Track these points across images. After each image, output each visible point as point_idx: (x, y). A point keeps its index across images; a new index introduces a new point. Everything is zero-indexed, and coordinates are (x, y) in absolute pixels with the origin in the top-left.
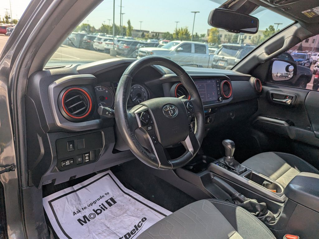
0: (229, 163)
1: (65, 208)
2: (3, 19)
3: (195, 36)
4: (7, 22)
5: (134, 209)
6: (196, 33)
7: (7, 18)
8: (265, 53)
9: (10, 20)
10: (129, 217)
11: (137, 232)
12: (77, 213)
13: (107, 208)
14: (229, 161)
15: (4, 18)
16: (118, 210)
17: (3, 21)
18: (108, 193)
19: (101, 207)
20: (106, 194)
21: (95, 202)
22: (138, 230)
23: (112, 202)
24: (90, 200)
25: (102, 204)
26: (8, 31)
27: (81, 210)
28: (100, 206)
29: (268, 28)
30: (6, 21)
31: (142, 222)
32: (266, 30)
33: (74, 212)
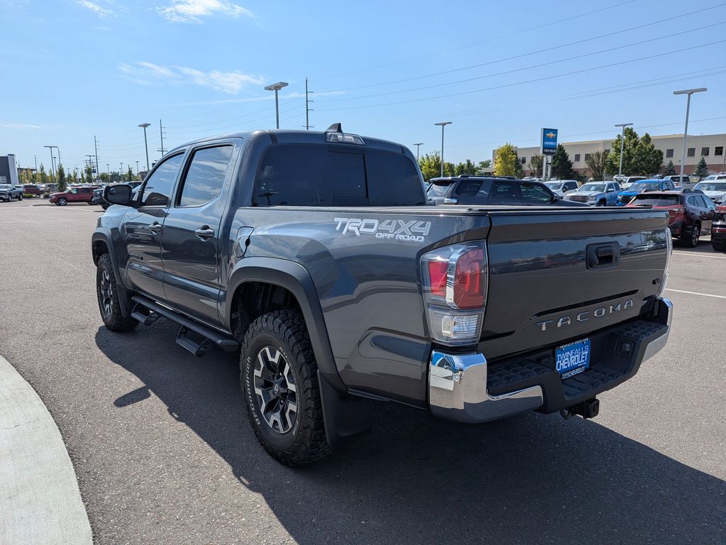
2: (82, 176)
3: (465, 168)
4: (90, 180)
6: (468, 161)
7: (89, 171)
9: (94, 176)
15: (84, 172)
17: (81, 178)
26: (96, 195)
29: (621, 135)
30: (87, 177)
32: (617, 138)
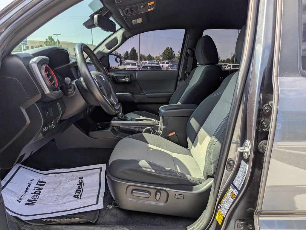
0: (122, 117)
1: (9, 200)
5: (66, 178)
8: (106, 49)
10: (68, 183)
11: (82, 186)
12: (20, 200)
13: (43, 188)
14: (121, 116)
16: (53, 185)
18: (33, 180)
19: (37, 189)
20: (31, 181)
21: (28, 189)
22: (83, 185)
23: (42, 183)
24: (21, 189)
25: (35, 187)
27: (22, 198)
28: (34, 189)
31: (81, 180)
33: (18, 201)
